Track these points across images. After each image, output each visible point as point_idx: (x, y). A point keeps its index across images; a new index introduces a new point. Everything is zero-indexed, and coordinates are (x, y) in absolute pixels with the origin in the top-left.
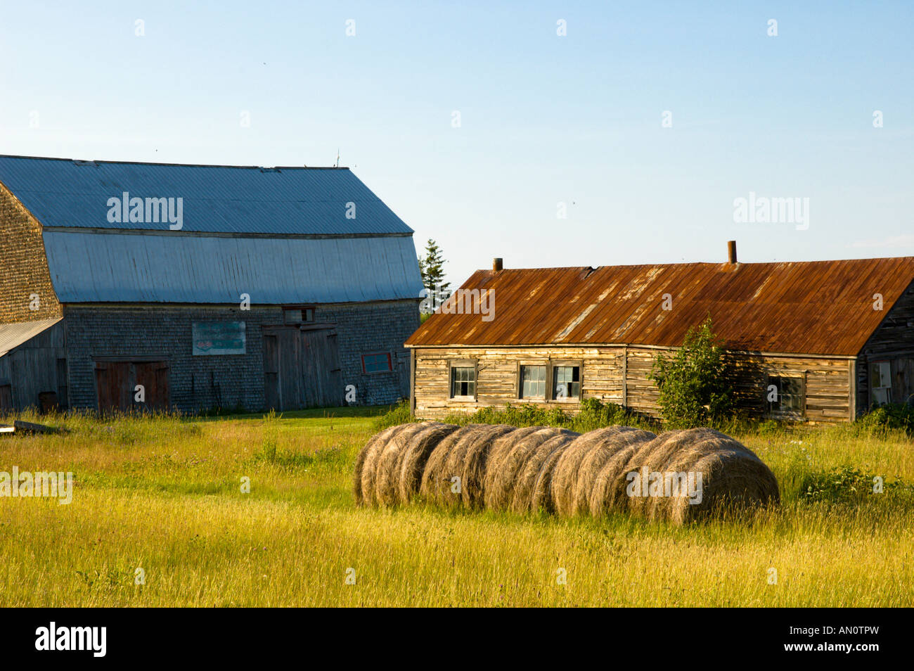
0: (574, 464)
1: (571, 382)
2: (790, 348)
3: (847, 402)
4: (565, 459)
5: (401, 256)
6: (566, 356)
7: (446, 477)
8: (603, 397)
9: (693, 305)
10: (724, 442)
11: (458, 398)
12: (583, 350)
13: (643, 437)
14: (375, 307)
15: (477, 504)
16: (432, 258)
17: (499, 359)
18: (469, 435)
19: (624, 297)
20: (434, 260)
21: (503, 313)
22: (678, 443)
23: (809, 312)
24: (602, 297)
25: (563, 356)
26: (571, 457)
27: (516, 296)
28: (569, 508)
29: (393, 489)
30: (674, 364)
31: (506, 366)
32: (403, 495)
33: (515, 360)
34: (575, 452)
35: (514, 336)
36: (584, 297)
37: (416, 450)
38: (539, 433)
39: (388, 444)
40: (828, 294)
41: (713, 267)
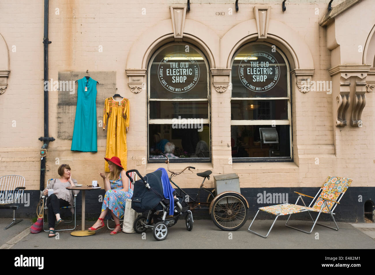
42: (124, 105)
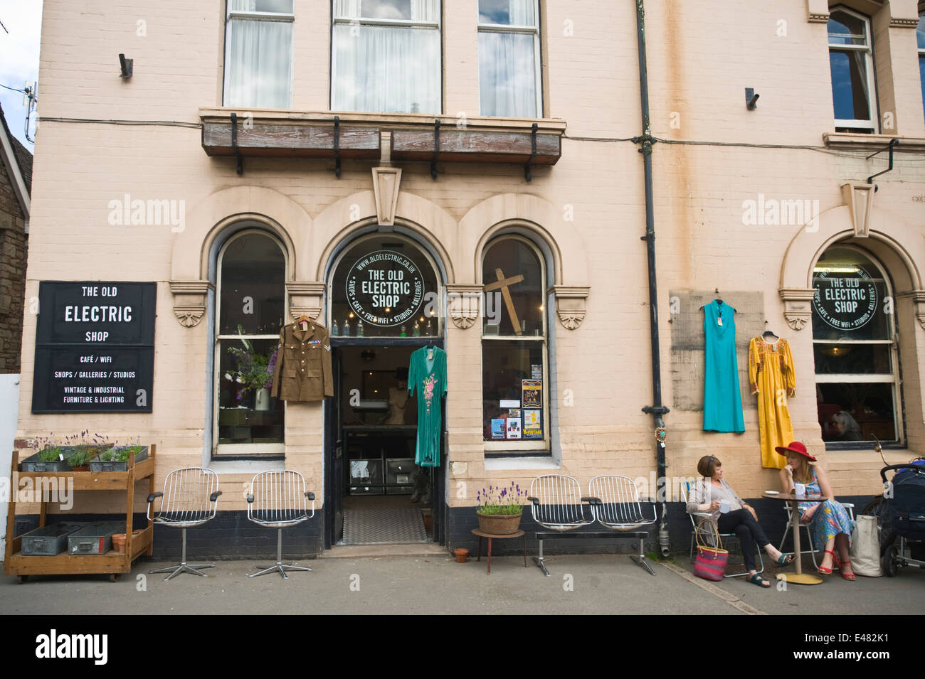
42: (781, 351)
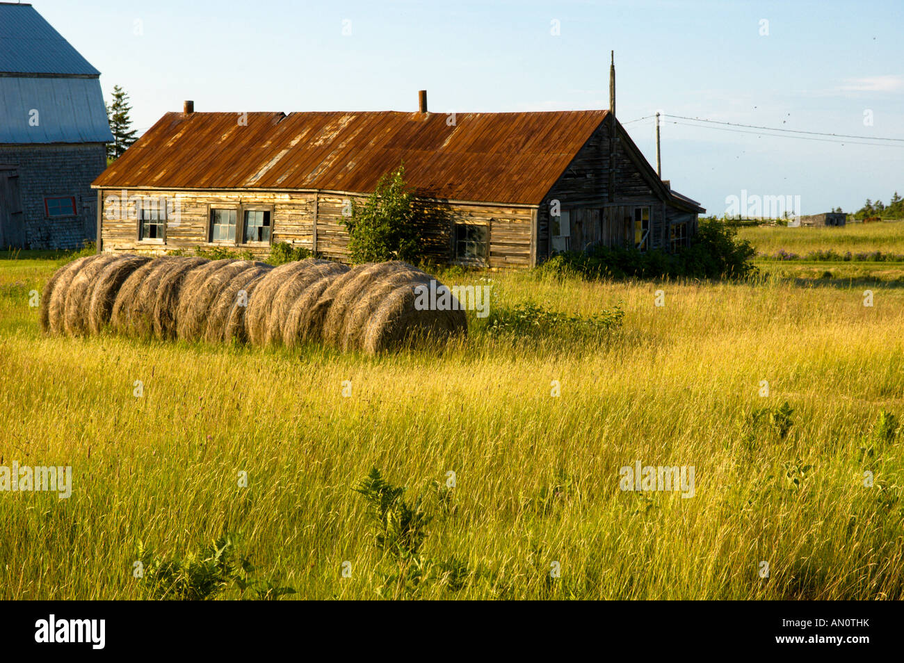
0: (268, 295)
1: (262, 226)
2: (476, 196)
3: (529, 249)
4: (259, 291)
5: (87, 97)
6: (257, 200)
7: (138, 308)
8: (293, 242)
9: (384, 152)
10: (416, 275)
11: (147, 240)
12: (274, 195)
13: (337, 270)
14: (59, 149)
15: (170, 334)
16: (118, 105)
17: (189, 202)
18: (161, 266)
19: (316, 144)
20: (121, 106)
21: (194, 156)
22: (372, 275)
23: (495, 162)
24: (294, 143)
25: (254, 200)
26: (265, 288)
27: (208, 139)
28: (262, 339)
29: (82, 320)
30: (365, 210)
31: (197, 210)
32: (92, 325)
33: (206, 204)
34: (270, 283)
35: (204, 179)
36: (277, 142)
37: (107, 281)
38: (233, 265)
39: (78, 275)
40: (513, 145)
41: (404, 115)
